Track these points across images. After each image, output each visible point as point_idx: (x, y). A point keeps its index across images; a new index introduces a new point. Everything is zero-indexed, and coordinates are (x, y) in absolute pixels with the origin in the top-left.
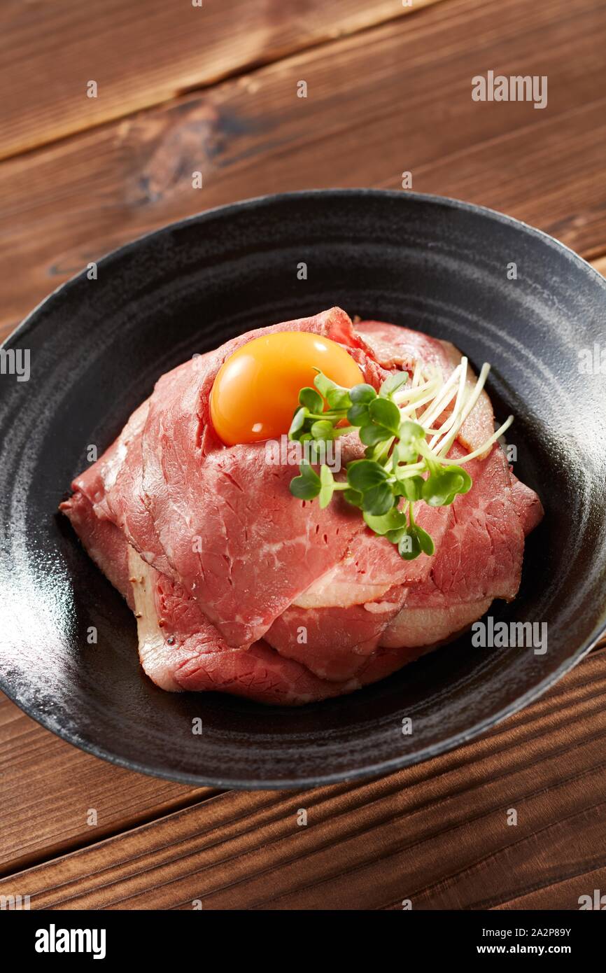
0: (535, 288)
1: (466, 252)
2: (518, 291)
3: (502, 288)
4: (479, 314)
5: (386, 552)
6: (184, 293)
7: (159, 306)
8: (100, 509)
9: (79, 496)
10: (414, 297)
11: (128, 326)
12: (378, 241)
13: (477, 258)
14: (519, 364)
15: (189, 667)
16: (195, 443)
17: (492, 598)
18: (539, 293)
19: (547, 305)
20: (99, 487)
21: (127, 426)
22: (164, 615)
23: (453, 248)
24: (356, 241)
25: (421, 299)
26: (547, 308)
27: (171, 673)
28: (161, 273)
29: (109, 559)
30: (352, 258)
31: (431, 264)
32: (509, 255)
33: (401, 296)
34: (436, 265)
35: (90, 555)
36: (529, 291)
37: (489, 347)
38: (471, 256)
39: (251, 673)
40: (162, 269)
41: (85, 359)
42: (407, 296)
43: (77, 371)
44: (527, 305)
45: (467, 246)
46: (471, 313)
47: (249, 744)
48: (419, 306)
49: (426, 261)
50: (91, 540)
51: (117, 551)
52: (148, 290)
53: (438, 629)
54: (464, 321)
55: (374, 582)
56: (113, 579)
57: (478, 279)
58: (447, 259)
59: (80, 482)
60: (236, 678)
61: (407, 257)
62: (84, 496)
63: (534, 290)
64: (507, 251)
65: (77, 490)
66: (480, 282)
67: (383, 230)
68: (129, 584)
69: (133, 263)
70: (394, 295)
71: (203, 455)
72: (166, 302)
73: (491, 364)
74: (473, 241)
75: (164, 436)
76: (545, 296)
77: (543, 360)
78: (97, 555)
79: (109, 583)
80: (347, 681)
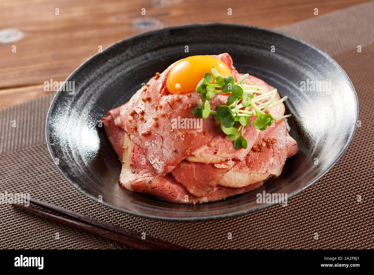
0: (311, 69)
1: (286, 53)
2: (304, 69)
3: (298, 68)
4: (287, 77)
5: (228, 145)
6: (170, 54)
7: (159, 57)
8: (118, 121)
9: (110, 116)
10: (262, 69)
11: (145, 61)
12: (252, 46)
13: (290, 56)
14: (299, 97)
15: (139, 180)
16: (159, 92)
17: (269, 174)
18: (312, 71)
19: (315, 75)
20: (118, 115)
21: (135, 94)
22: (133, 161)
23: (281, 51)
24: (243, 44)
25: (265, 70)
26: (314, 76)
27: (131, 182)
28: (162, 44)
29: (116, 142)
31: (271, 57)
32: (303, 56)
33: (257, 68)
34: (273, 57)
35: (109, 139)
36: (308, 70)
37: (289, 90)
38: (288, 55)
39: (163, 186)
40: (163, 43)
41: (124, 69)
42: (259, 68)
43: (120, 73)
44: (307, 75)
45: (287, 51)
46: (284, 77)
47: (156, 208)
48: (264, 73)
49: (270, 55)
50: (110, 134)
51: (120, 139)
52: (156, 49)
53: (244, 182)
54: (280, 80)
55: (221, 156)
56: (116, 149)
57: (289, 64)
58: (278, 55)
59: (112, 112)
60: (157, 187)
61: (262, 53)
62: (112, 117)
63: (311, 70)
64: (303, 54)
65: (110, 114)
66: (290, 65)
67: (254, 41)
68: (122, 150)
69: (151, 38)
70: (254, 67)
71: (161, 96)
72: (162, 55)
73: (288, 97)
74: (290, 49)
75: (148, 91)
76: (315, 72)
77: (309, 96)
78: (111, 139)
79: (114, 151)
80: (201, 197)
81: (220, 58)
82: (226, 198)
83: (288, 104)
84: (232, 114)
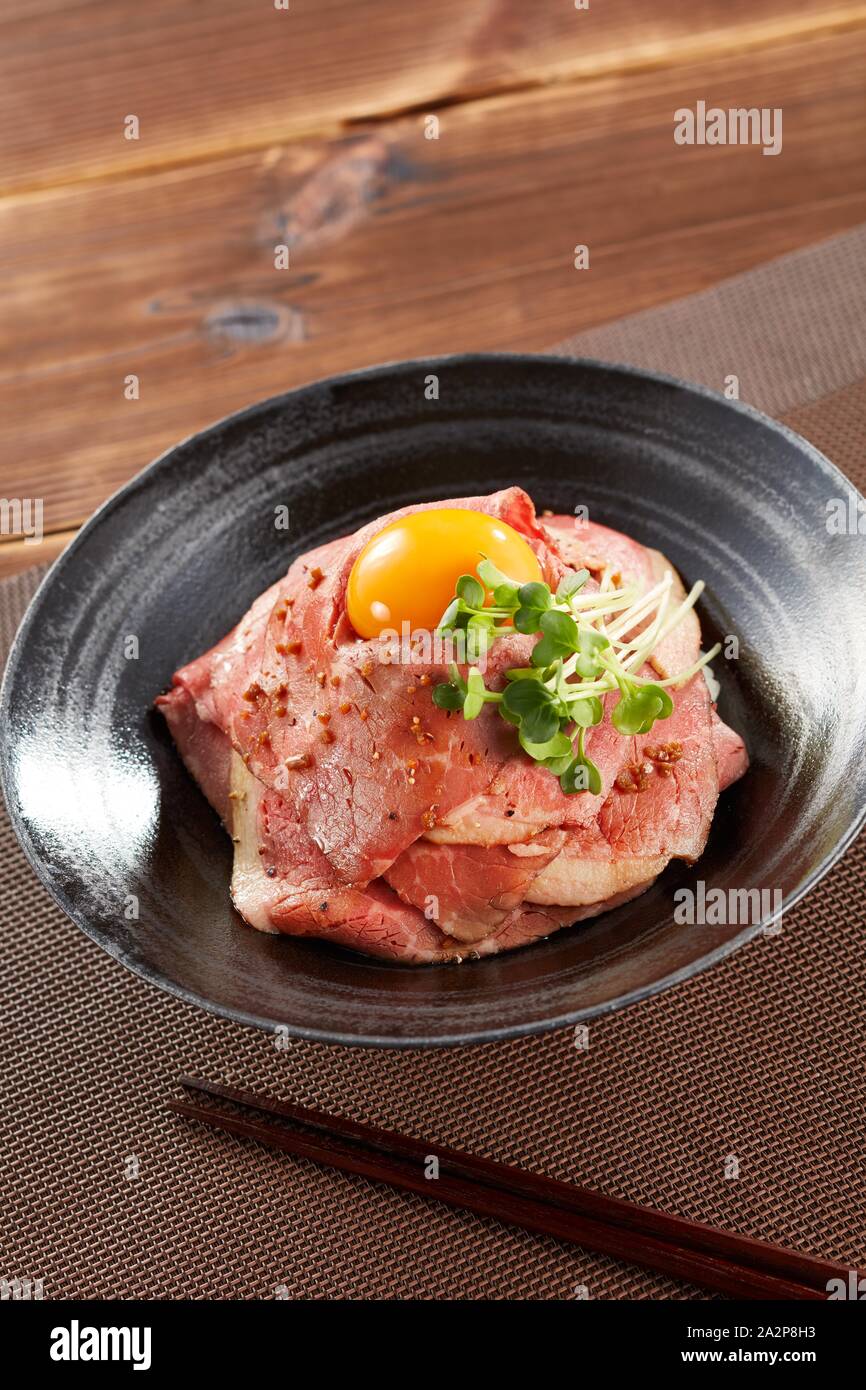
0: (770, 494)
1: (690, 443)
2: (749, 496)
3: (729, 491)
4: (698, 520)
5: (544, 785)
6: (339, 462)
7: (306, 475)
8: (204, 708)
9: (180, 690)
10: (623, 495)
11: (266, 496)
12: (584, 421)
13: (703, 451)
14: (739, 585)
15: (291, 902)
16: (327, 632)
17: (670, 857)
18: (773, 500)
19: (781, 515)
20: (205, 685)
21: (249, 612)
22: (266, 840)
23: (675, 438)
24: (558, 418)
25: (629, 497)
26: (781, 519)
27: (267, 908)
28: (312, 436)
29: (208, 770)
30: (549, 440)
31: (645, 455)
32: (742, 452)
33: (605, 491)
34: (652, 457)
35: (186, 763)
36: (762, 496)
37: (706, 562)
38: (696, 450)
39: (363, 917)
40: (316, 431)
41: (207, 529)
42: (613, 492)
43: (197, 542)
44: (758, 513)
45: (691, 437)
46: (689, 518)
47: (351, 997)
48: (626, 506)
49: (641, 451)
50: (188, 745)
51: (219, 761)
52: (296, 454)
53: (600, 887)
54: (680, 528)
55: (526, 819)
56: (211, 795)
57: (701, 477)
58: (666, 450)
59: (185, 674)
60: (345, 921)
61: (618, 444)
62: (186, 692)
63: (768, 498)
64: (740, 446)
65: (179, 683)
66: (704, 481)
67: (591, 408)
68: (230, 802)
69: (280, 419)
70: (597, 489)
71: (335, 647)
72: (315, 471)
73: (706, 582)
74: (701, 431)
75: (291, 623)
76: (780, 504)
77: (769, 582)
78: (193, 763)
79: (204, 800)
80: (479, 941)
81: (497, 508)
82: (550, 936)
83: (709, 606)
84: (549, 700)
